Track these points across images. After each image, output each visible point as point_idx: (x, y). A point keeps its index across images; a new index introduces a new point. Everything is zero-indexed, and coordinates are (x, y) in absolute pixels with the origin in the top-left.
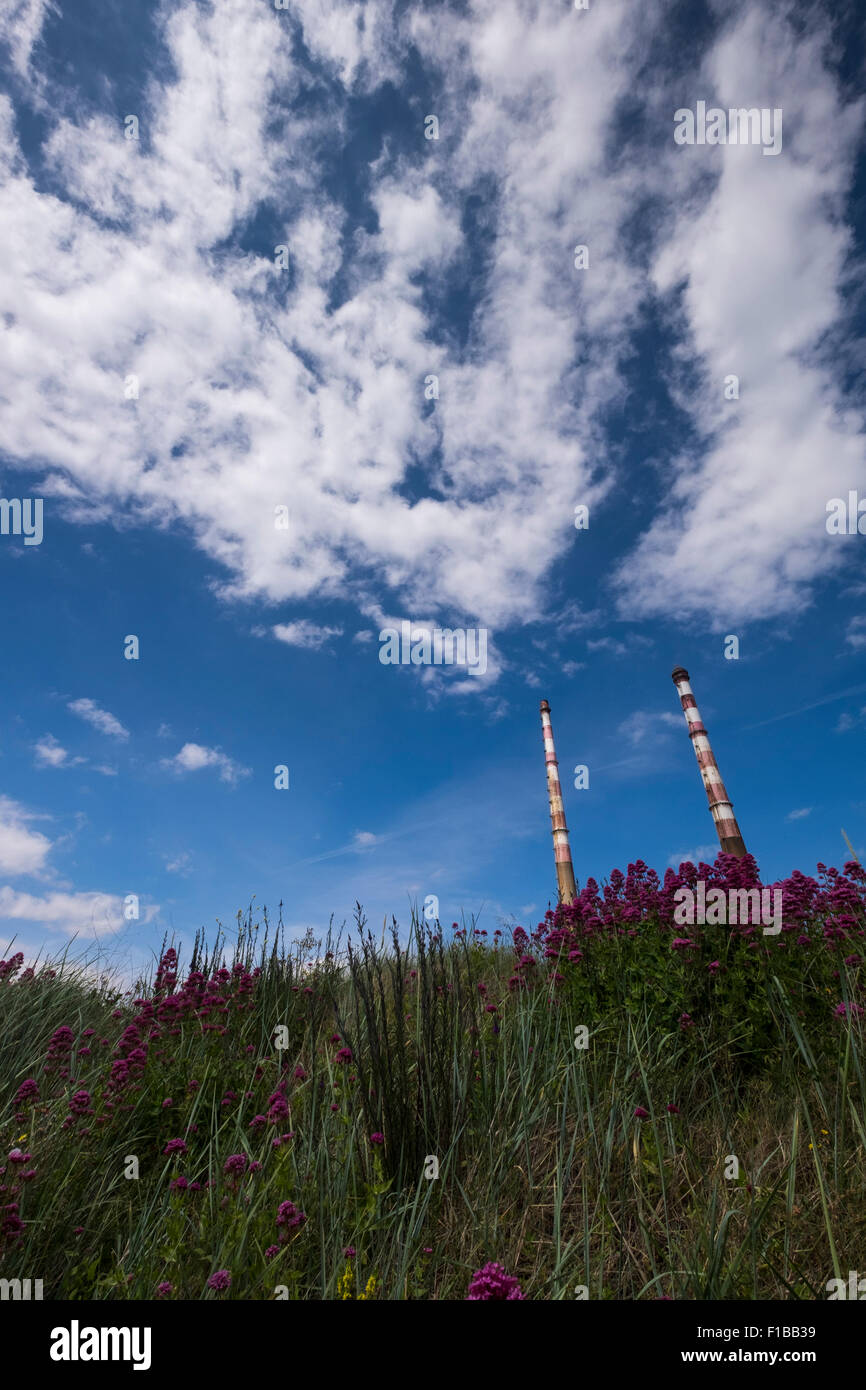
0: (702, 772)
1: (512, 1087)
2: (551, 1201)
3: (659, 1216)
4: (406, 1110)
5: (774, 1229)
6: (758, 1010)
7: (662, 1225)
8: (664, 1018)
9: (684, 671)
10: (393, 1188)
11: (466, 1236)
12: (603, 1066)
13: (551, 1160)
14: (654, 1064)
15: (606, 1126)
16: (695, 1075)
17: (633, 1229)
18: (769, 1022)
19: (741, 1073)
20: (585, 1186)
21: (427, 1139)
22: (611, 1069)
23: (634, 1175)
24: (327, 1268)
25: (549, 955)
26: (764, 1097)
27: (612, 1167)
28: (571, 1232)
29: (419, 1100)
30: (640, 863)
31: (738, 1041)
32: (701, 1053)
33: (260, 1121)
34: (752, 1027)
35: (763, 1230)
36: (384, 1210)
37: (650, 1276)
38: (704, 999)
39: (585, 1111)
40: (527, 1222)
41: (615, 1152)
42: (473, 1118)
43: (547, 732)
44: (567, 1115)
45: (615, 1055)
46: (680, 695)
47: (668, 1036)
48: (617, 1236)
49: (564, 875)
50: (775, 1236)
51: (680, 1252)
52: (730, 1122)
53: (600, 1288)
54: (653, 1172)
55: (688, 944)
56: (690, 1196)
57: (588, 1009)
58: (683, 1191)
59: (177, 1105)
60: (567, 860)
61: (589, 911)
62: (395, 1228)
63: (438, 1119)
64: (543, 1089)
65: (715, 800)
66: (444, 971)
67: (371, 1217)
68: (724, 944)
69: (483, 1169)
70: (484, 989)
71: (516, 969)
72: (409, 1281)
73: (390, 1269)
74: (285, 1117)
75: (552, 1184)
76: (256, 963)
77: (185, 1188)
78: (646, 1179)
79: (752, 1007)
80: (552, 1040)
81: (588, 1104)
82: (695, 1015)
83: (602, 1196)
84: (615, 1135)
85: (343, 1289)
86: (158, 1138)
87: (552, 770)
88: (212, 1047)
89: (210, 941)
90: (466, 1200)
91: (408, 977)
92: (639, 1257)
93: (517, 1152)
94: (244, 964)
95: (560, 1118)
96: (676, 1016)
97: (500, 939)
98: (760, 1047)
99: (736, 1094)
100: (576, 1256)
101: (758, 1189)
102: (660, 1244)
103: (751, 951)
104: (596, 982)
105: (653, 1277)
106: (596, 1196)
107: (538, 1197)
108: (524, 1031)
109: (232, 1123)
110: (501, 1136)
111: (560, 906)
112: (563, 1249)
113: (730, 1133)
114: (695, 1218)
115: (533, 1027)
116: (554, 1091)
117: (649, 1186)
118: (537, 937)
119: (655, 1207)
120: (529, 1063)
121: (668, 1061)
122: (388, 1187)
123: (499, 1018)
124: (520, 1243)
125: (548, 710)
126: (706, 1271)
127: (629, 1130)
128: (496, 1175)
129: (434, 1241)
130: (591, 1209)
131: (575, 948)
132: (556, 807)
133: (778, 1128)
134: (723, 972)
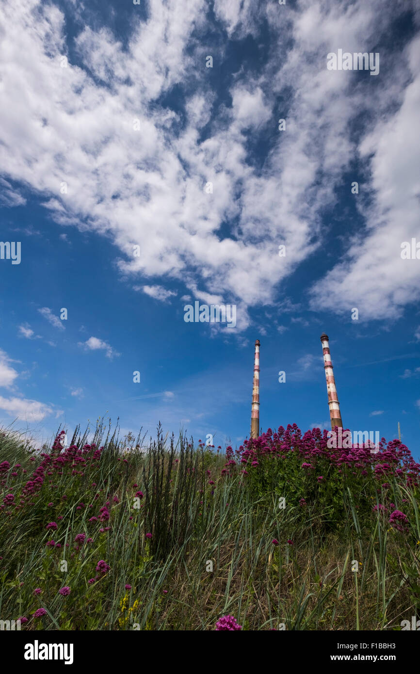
0: (328, 385)
1: (216, 521)
2: (227, 576)
3: (276, 591)
4: (165, 524)
5: (329, 605)
6: (337, 502)
7: (277, 595)
8: (293, 499)
9: (327, 336)
10: (153, 560)
11: (184, 587)
12: (261, 517)
13: (230, 558)
14: (284, 520)
15: (257, 545)
16: (303, 528)
17: (263, 595)
18: (342, 508)
19: (325, 531)
20: (244, 572)
21: (172, 540)
22: (264, 519)
23: (267, 570)
24: (116, 593)
25: (243, 461)
26: (334, 543)
27: (257, 565)
28: (234, 593)
29: (172, 521)
30: (295, 425)
31: (326, 515)
32: (307, 518)
33: (94, 520)
34: (333, 510)
35: (324, 604)
36: (147, 570)
37: (268, 618)
38: (313, 493)
39: (249, 537)
40: (214, 585)
41: (260, 558)
42: (195, 533)
43: (257, 355)
44: (240, 537)
45: (267, 513)
46: (323, 347)
47: (293, 508)
48: (255, 597)
49: (254, 424)
50: (329, 608)
51: (283, 609)
52: (316, 552)
53: (244, 620)
54: (277, 570)
55: (310, 466)
56: (292, 584)
57: (257, 489)
58: (289, 581)
59: (55, 506)
60: (257, 417)
61: (264, 443)
62: (151, 578)
63: (179, 530)
64: (230, 524)
65: (332, 400)
66: (192, 462)
67: (140, 572)
68: (327, 469)
69: (196, 558)
70: (209, 473)
71: (226, 466)
72: (154, 604)
73: (146, 597)
74: (107, 519)
75: (228, 569)
76: (102, 445)
77: (53, 546)
78: (273, 573)
79: (335, 500)
80: (238, 502)
81: (251, 534)
82: (307, 500)
83: (251, 578)
84: (261, 551)
85: (122, 604)
86: (44, 520)
87: (256, 374)
88: (76, 482)
89: (82, 430)
90: (187, 570)
91: (174, 462)
92: (264, 608)
93: (214, 552)
94: (96, 444)
95: (237, 539)
96: (298, 499)
97: (220, 450)
98: (336, 519)
99: (321, 540)
100: (234, 604)
101: (325, 585)
102: (275, 604)
103: (340, 474)
104: (263, 477)
105: (269, 619)
106: (248, 578)
107: (221, 574)
108: (225, 495)
109: (81, 519)
110: (207, 543)
111: (251, 439)
112: (229, 599)
113: (315, 557)
114: (294, 594)
115: (230, 494)
116: (235, 526)
117: (274, 576)
118: (238, 452)
119: (275, 587)
120: (226, 511)
121: (291, 520)
122: (151, 559)
123: (215, 488)
124: (209, 594)
125: (259, 345)
126: (295, 620)
127: (268, 549)
128: (202, 561)
129: (168, 587)
130: (245, 583)
131: (255, 460)
132: (256, 392)
133: (338, 558)
134: (324, 482)
